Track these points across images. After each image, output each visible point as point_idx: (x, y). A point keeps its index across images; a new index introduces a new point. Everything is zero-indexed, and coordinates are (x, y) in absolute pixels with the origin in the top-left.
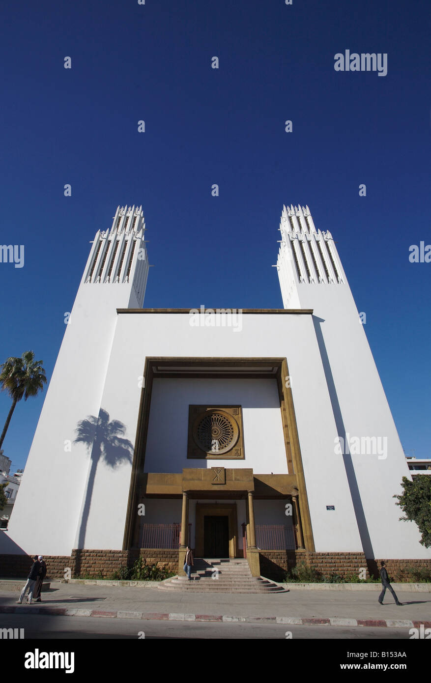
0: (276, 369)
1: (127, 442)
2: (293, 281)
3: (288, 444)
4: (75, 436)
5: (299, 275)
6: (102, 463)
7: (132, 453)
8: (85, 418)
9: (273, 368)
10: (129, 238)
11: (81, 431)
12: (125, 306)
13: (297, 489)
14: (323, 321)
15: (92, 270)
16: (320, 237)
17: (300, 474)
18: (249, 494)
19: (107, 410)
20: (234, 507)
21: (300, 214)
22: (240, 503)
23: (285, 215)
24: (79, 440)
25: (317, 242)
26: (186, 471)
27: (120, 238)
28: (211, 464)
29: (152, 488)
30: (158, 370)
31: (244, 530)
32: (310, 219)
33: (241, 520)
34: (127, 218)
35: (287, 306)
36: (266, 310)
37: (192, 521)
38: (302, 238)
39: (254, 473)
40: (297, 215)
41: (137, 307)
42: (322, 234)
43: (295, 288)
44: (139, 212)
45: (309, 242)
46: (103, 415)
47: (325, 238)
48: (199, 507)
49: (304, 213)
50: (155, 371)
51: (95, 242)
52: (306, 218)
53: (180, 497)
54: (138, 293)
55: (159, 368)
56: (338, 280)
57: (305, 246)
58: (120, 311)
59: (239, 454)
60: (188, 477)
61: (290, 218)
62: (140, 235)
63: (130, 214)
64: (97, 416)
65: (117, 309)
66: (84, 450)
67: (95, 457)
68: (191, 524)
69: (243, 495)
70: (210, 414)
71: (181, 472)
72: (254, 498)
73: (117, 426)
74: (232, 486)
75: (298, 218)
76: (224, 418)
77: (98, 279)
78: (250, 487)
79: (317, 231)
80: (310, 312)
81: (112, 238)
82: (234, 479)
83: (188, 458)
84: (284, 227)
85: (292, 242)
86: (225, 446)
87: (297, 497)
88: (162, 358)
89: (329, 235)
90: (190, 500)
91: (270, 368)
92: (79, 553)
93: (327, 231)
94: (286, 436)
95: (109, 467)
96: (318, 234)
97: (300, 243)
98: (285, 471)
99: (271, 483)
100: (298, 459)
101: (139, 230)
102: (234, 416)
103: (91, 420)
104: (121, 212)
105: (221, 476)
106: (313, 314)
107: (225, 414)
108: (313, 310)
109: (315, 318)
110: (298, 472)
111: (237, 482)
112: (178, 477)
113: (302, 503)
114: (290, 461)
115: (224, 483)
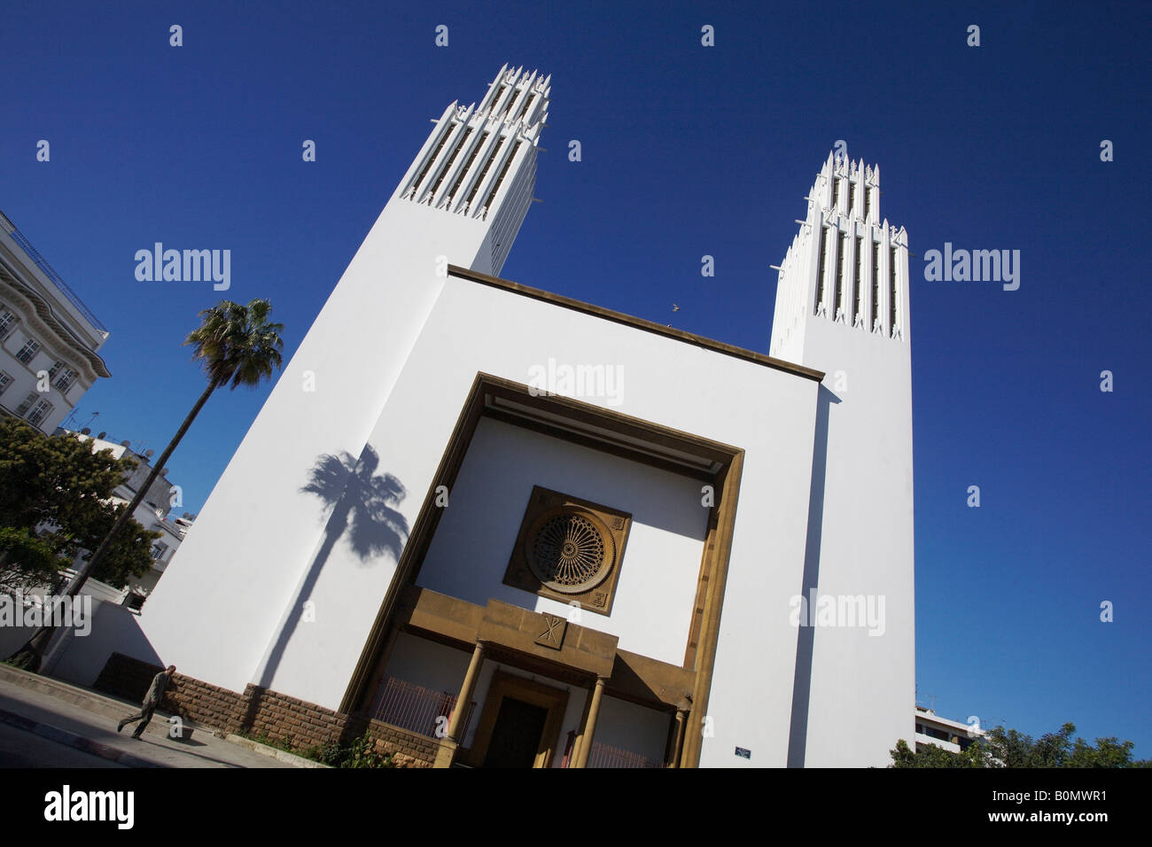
0: (719, 466)
1: (399, 519)
2: (803, 308)
3: (698, 612)
4: (306, 480)
5: (819, 298)
6: (342, 546)
7: (404, 541)
8: (333, 452)
9: (712, 464)
10: (508, 133)
11: (320, 475)
12: (466, 264)
13: (690, 699)
14: (837, 401)
15: (422, 177)
16: (883, 236)
17: (704, 673)
18: (599, 682)
19: (380, 451)
20: (565, 695)
21: (858, 178)
22: (577, 693)
23: (826, 172)
24: (311, 489)
25: (875, 245)
26: (495, 604)
27: (492, 129)
28: (544, 605)
29: (422, 617)
30: (494, 403)
31: (571, 743)
32: (874, 194)
33: (569, 723)
34: (517, 92)
35: (777, 351)
36: (733, 348)
37: (480, 698)
38: (847, 227)
39: (620, 646)
40: (852, 179)
41: (488, 271)
42: (890, 230)
43: (802, 323)
44: (543, 88)
45: (858, 240)
46: (369, 457)
47: (892, 240)
48: (498, 676)
49: (868, 178)
50: (488, 403)
51: (440, 124)
52: (867, 190)
53: (470, 648)
54: (498, 245)
55: (498, 400)
56: (891, 330)
57: (848, 245)
58: (454, 271)
59: (601, 601)
60: (496, 617)
61: (835, 182)
62: (532, 133)
63: (524, 87)
64: (357, 456)
65: (449, 266)
66: (317, 511)
67: (334, 530)
68: (475, 704)
69: (587, 680)
70: (571, 513)
71: (484, 603)
72: (605, 691)
73: (391, 487)
74: (571, 657)
75: (851, 186)
76: (594, 529)
77: (428, 196)
78: (605, 669)
79: (882, 222)
80: (817, 377)
81: (476, 124)
82: (578, 646)
83: (505, 582)
84: (819, 195)
85: (824, 230)
86: (580, 582)
87: (686, 714)
88: (509, 383)
89: (903, 237)
90: (486, 660)
91: (708, 462)
92: (258, 693)
93: (902, 228)
94: (700, 598)
95: (355, 557)
96: (881, 227)
97: (841, 236)
98: (680, 663)
99: (645, 675)
100: (709, 645)
101: (532, 122)
102: (612, 530)
103: (343, 459)
104: (508, 78)
105: (555, 634)
106: (822, 383)
107: (596, 522)
108: (824, 374)
109: (821, 389)
110: (702, 669)
111: (583, 652)
112: (476, 612)
113: (692, 729)
114: (692, 645)
115: (558, 647)
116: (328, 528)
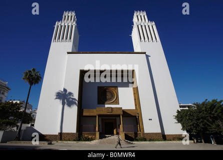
1: (75, 99)
2: (138, 41)
3: (135, 99)
4: (55, 97)
5: (141, 39)
6: (66, 106)
7: (77, 102)
8: (58, 91)
10: (70, 24)
11: (57, 96)
13: (138, 114)
14: (150, 56)
15: (56, 37)
16: (150, 24)
18: (121, 115)
19: (66, 88)
21: (142, 14)
23: (135, 15)
24: (56, 98)
25: (149, 26)
27: (66, 24)
28: (107, 106)
29: (85, 114)
31: (119, 126)
32: (146, 17)
34: (69, 16)
35: (135, 51)
38: (142, 24)
39: (123, 109)
41: (75, 51)
43: (139, 44)
44: (74, 14)
45: (145, 26)
46: (65, 90)
47: (152, 25)
49: (143, 14)
51: (56, 26)
52: (144, 16)
53: (95, 116)
56: (156, 41)
57: (144, 28)
58: (68, 53)
60: (98, 110)
61: (137, 16)
62: (74, 23)
63: (70, 15)
64: (63, 91)
66: (59, 103)
67: (63, 104)
70: (106, 89)
71: (95, 109)
73: (70, 94)
74: (114, 113)
75: (141, 16)
76: (111, 91)
77: (58, 40)
79: (149, 21)
80: (145, 53)
81: (63, 24)
82: (115, 111)
83: (98, 104)
84: (135, 20)
85: (138, 26)
86: (112, 100)
87: (138, 116)
89: (154, 23)
90: (99, 117)
92: (61, 134)
93: (153, 21)
94: (135, 97)
95: (69, 107)
97: (142, 26)
98: (135, 108)
99: (128, 112)
100: (139, 104)
101: (74, 21)
102: (115, 90)
103: (60, 92)
104: (66, 14)
105: (110, 110)
109: (146, 55)
110: (139, 108)
112: (95, 110)
114: (136, 105)
115: (111, 112)
116: (62, 104)
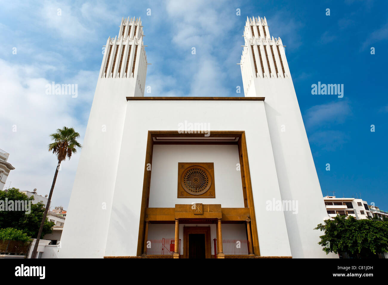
0: (238, 138)
2: (252, 76)
3: (244, 188)
5: (257, 72)
9: (235, 139)
10: (132, 43)
12: (133, 95)
13: (249, 217)
16: (273, 42)
17: (252, 208)
18: (219, 220)
20: (209, 229)
22: (213, 226)
23: (248, 25)
25: (271, 47)
27: (126, 43)
30: (156, 139)
32: (267, 28)
33: (213, 237)
34: (130, 27)
35: (247, 94)
37: (181, 237)
38: (260, 43)
39: (222, 207)
40: (258, 24)
42: (275, 40)
43: (253, 82)
44: (139, 22)
45: (265, 47)
47: (277, 43)
48: (185, 229)
49: (262, 23)
50: (155, 140)
51: (106, 48)
52: (264, 27)
53: (174, 222)
54: (139, 81)
55: (157, 138)
56: (284, 75)
58: (129, 99)
59: (211, 194)
60: (179, 210)
61: (252, 27)
62: (140, 41)
63: (132, 24)
65: (126, 97)
68: (180, 240)
72: (222, 223)
74: (208, 215)
75: (258, 27)
77: (111, 75)
78: (219, 216)
79: (271, 38)
80: (263, 99)
81: (119, 43)
82: (209, 211)
84: (247, 34)
85: (252, 46)
87: (250, 222)
88: (160, 132)
89: (280, 42)
90: (180, 224)
91: (234, 138)
93: (279, 38)
94: (244, 183)
96: (272, 40)
97: (258, 47)
100: (251, 198)
101: (139, 37)
106: (265, 101)
108: (265, 98)
110: (251, 207)
111: (211, 212)
112: (172, 210)
113: (253, 226)
115: (202, 213)
